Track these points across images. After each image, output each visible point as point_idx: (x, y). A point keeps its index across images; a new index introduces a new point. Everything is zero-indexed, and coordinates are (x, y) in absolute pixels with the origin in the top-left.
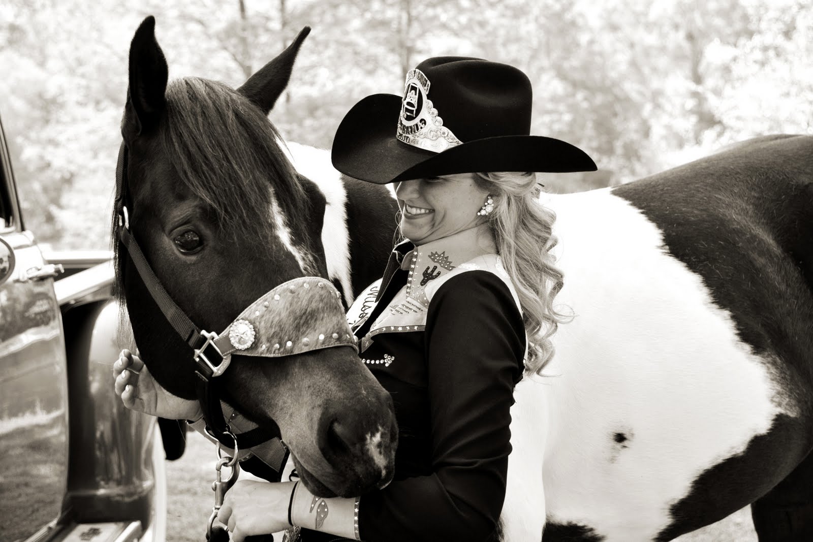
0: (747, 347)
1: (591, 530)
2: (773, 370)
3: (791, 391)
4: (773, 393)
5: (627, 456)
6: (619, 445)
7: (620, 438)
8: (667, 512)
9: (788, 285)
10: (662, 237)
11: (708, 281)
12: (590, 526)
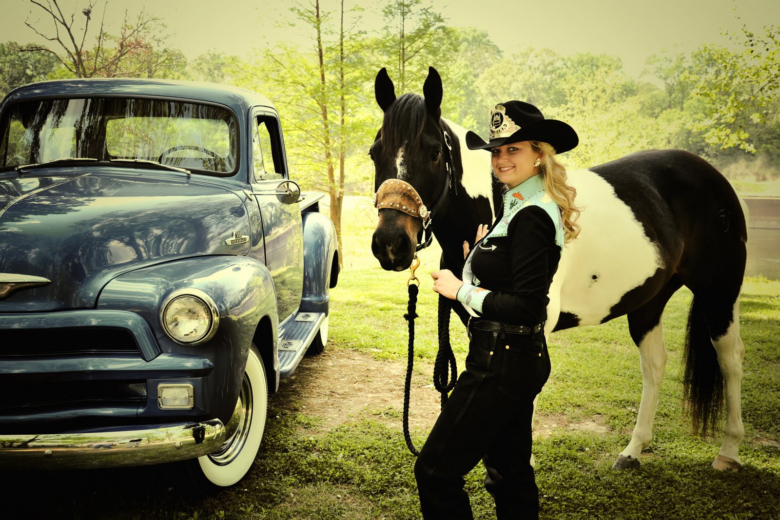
0: (648, 239)
1: (577, 316)
2: (658, 249)
3: (664, 258)
4: (657, 259)
5: (596, 285)
6: (594, 280)
7: (595, 277)
8: (609, 310)
9: (664, 212)
10: (613, 190)
11: (633, 210)
12: (576, 314)
